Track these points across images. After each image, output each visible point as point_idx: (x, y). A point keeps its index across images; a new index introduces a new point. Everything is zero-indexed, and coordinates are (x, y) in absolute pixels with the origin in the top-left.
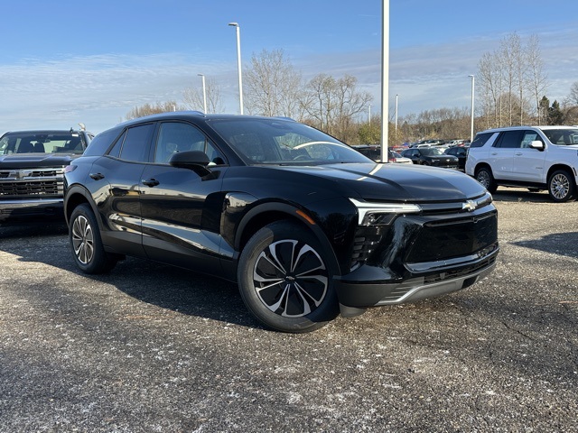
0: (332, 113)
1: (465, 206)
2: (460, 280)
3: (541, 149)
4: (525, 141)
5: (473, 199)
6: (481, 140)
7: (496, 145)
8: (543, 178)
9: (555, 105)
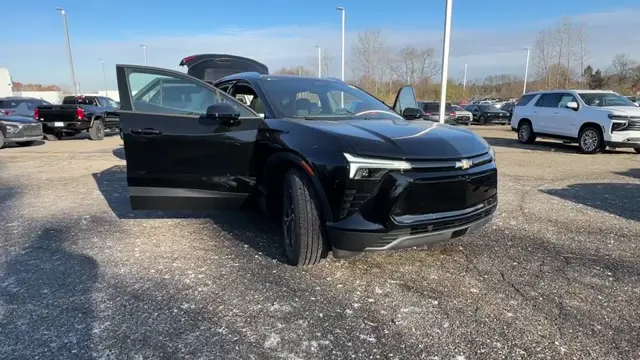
0: (415, 74)
1: (458, 165)
2: (449, 232)
3: (576, 109)
4: (562, 103)
5: (468, 158)
6: (525, 100)
7: (537, 104)
8: (575, 133)
9: (598, 72)
